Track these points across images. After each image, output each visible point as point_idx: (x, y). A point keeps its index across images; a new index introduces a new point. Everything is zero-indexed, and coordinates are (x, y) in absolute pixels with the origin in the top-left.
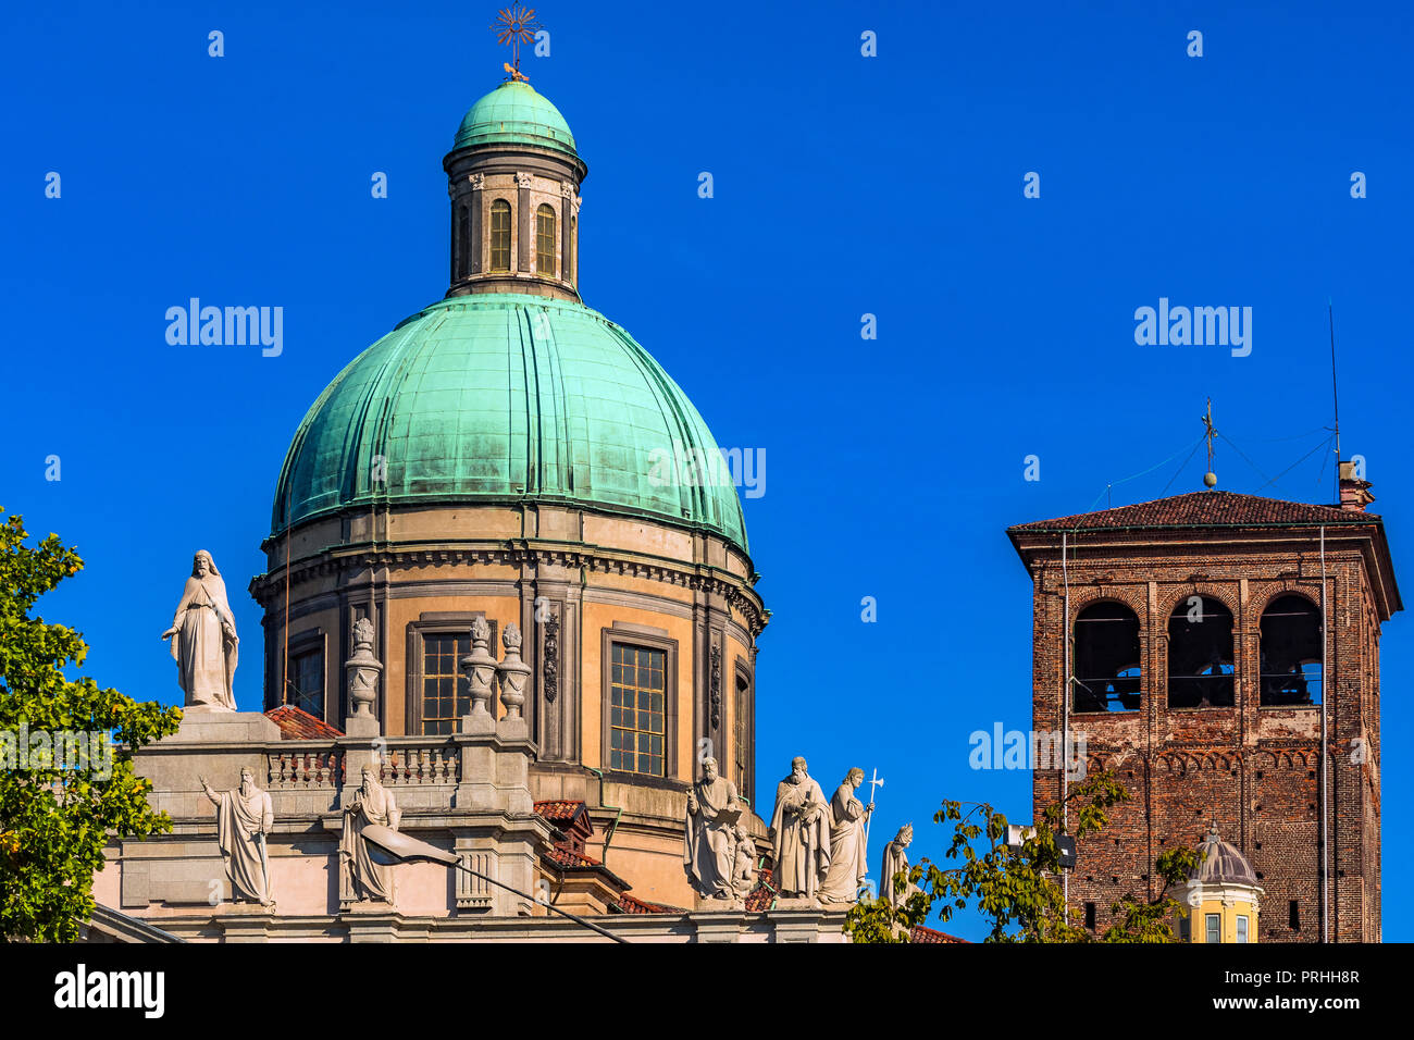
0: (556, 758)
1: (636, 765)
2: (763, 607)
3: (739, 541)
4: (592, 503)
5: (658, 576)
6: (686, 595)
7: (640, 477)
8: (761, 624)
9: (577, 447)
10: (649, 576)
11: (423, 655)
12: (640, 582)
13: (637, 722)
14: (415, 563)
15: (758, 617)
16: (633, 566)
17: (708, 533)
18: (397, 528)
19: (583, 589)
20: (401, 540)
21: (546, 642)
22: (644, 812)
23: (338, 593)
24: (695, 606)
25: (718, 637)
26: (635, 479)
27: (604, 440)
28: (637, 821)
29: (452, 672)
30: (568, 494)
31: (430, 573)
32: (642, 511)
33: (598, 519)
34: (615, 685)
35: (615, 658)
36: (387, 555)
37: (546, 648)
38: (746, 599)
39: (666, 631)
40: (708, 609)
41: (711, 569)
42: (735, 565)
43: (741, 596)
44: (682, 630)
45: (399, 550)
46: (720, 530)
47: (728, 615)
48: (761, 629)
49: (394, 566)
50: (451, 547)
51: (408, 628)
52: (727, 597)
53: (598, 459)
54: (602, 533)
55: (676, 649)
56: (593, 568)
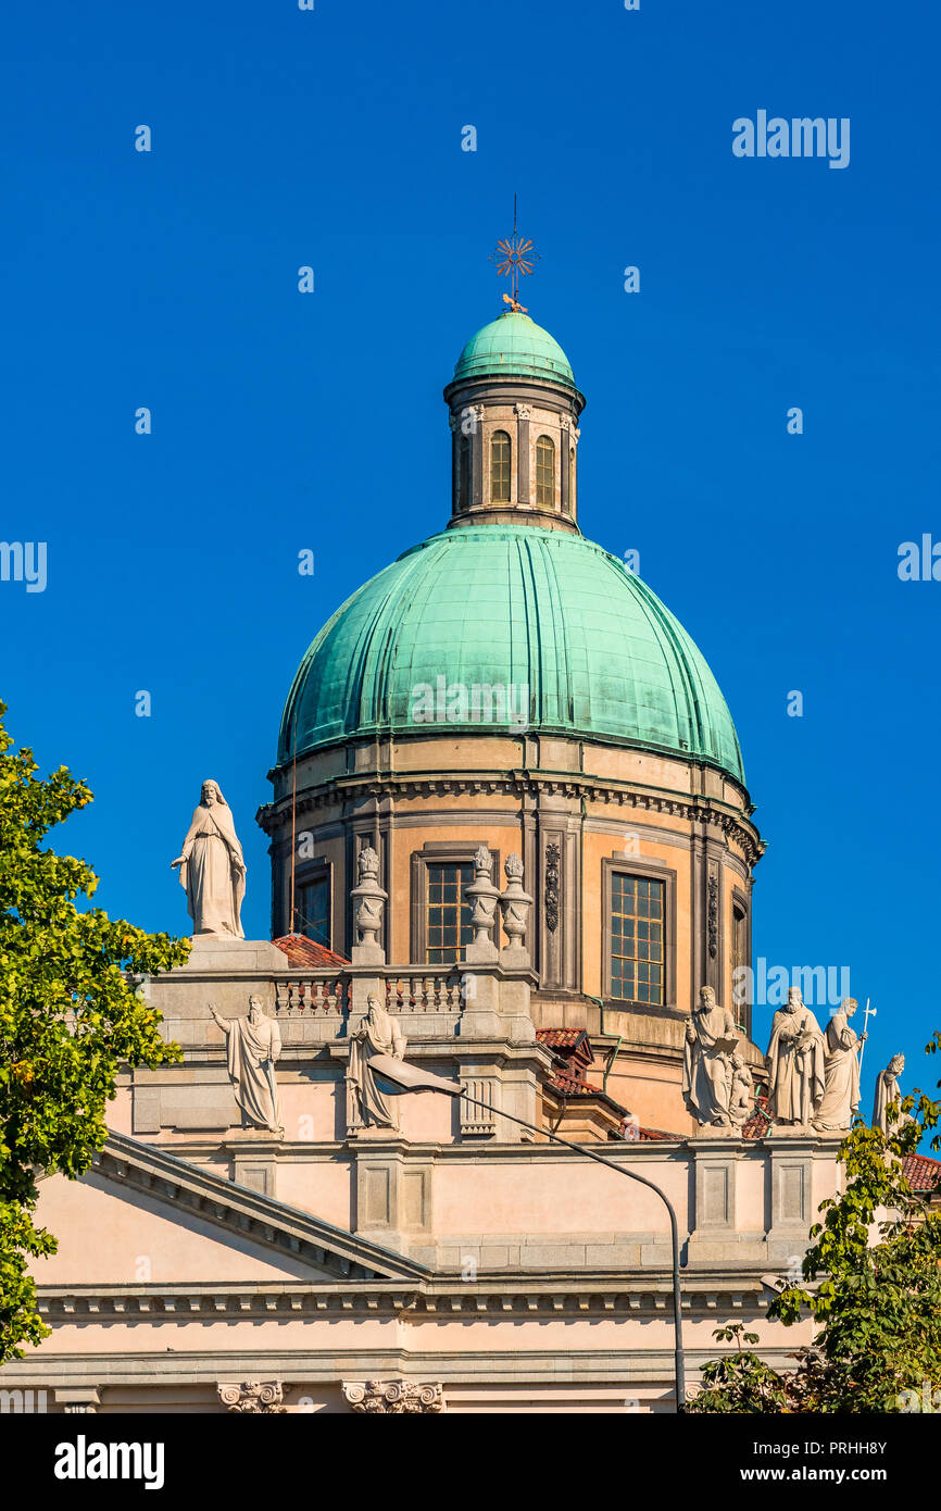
0: (558, 986)
1: (636, 993)
2: (759, 838)
3: (735, 772)
4: (592, 734)
5: (656, 807)
6: (684, 825)
7: (639, 708)
8: (759, 856)
9: (577, 677)
10: (648, 807)
11: (427, 884)
12: (638, 813)
13: (636, 951)
14: (418, 793)
15: (754, 847)
16: (632, 796)
17: (704, 764)
18: (401, 758)
19: (583, 819)
20: (405, 770)
21: (547, 872)
22: (643, 1040)
23: (343, 822)
24: (693, 837)
25: (715, 869)
26: (634, 710)
27: (603, 672)
28: (637, 1049)
29: (455, 902)
30: (569, 725)
31: (433, 803)
32: (641, 742)
33: (598, 750)
34: (615, 914)
35: (615, 888)
36: (391, 784)
37: (547, 878)
38: (742, 830)
39: (665, 862)
40: (705, 839)
41: (708, 800)
42: (732, 796)
43: (738, 827)
44: (679, 860)
45: (403, 780)
46: (717, 761)
47: (725, 845)
48: (758, 859)
49: (398, 795)
50: (454, 777)
51: (412, 857)
52: (724, 828)
53: (598, 690)
54: (601, 764)
55: (675, 879)
56: (593, 799)
